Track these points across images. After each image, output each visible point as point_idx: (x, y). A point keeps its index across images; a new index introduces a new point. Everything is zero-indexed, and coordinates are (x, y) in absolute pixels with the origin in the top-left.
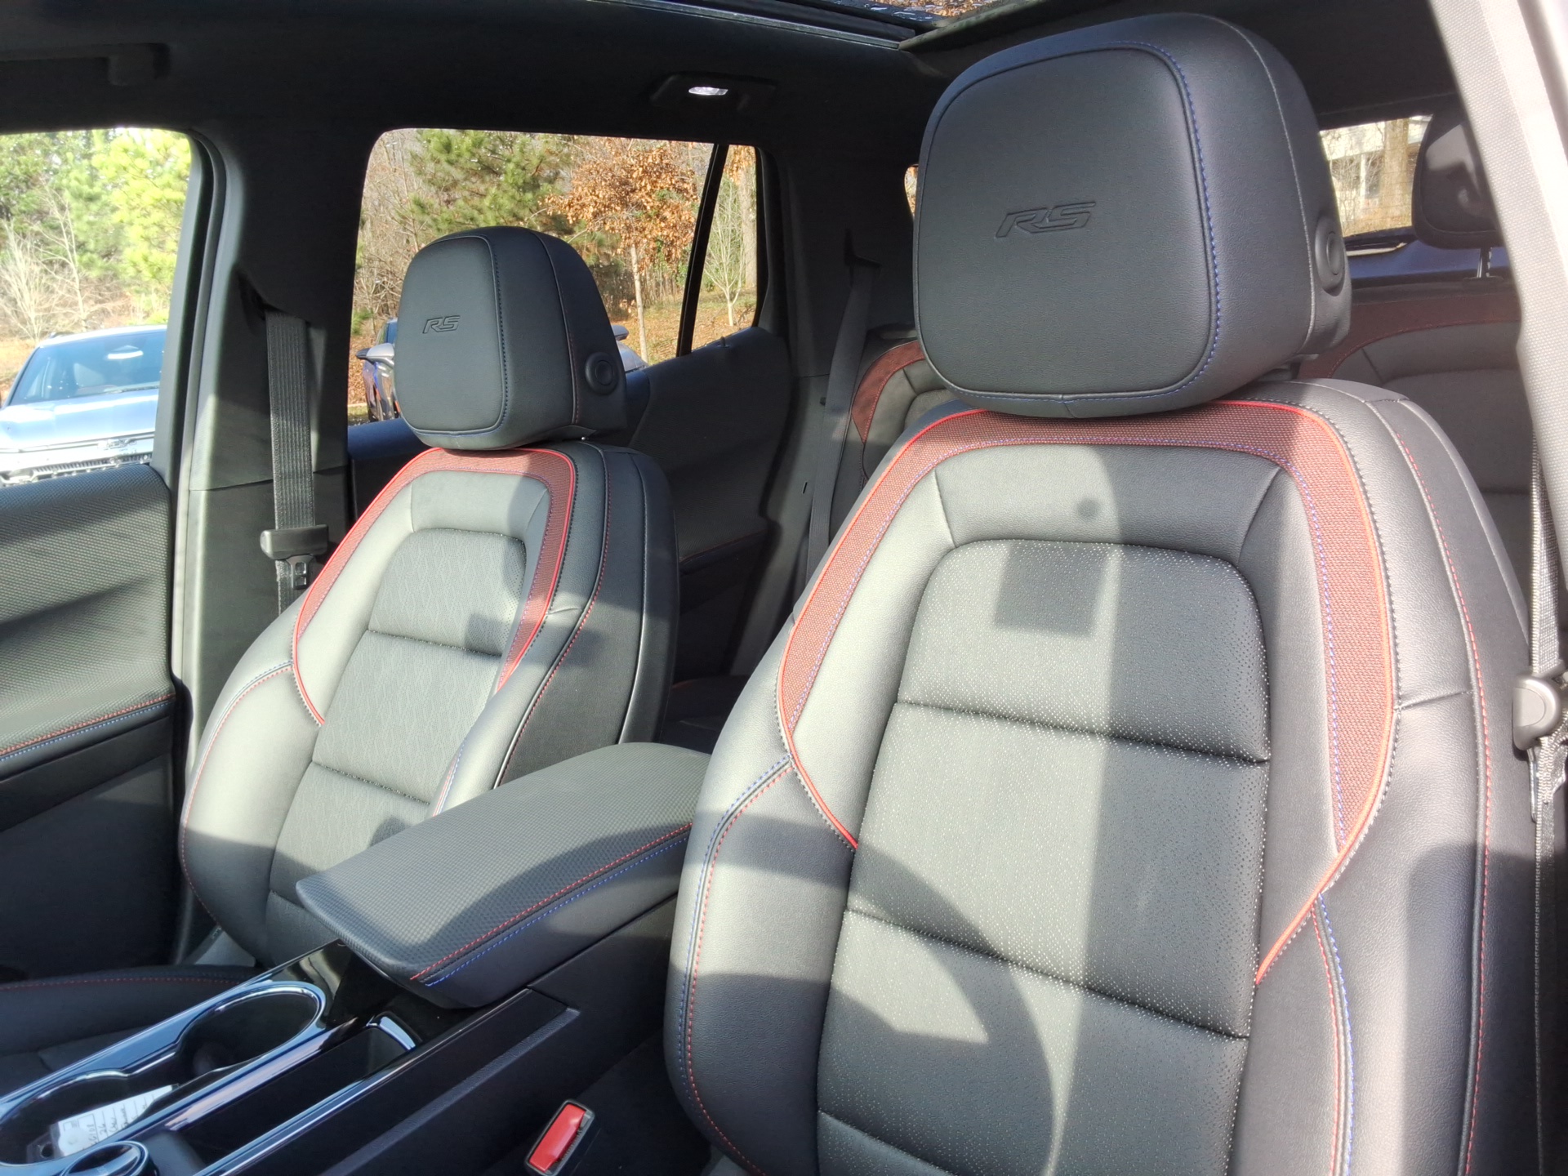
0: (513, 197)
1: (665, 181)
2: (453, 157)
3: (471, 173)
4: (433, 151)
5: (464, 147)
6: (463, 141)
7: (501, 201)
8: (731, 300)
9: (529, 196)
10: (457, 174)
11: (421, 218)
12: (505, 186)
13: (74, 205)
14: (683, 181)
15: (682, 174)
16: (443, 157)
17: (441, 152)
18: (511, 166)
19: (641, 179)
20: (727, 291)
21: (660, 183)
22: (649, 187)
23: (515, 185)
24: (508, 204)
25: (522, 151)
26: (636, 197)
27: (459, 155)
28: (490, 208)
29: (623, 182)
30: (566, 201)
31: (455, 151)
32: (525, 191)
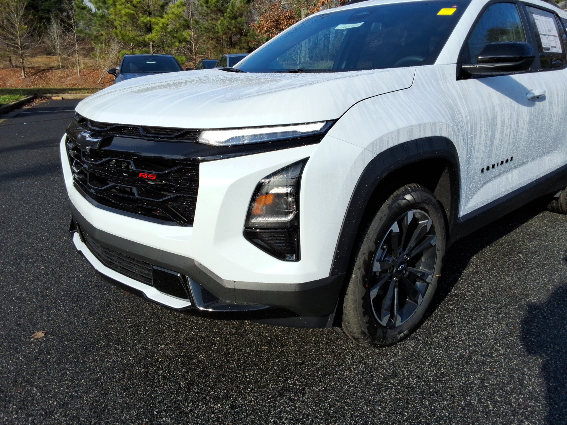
0: (228, 22)
2: (209, 5)
3: (212, 11)
4: (202, 3)
5: (213, 2)
8: (299, 65)
9: (233, 21)
10: (209, 11)
11: (195, 26)
12: (226, 17)
13: (77, 10)
16: (205, 5)
17: (204, 3)
18: (228, 11)
19: (283, 20)
20: (298, 62)
22: (286, 23)
23: (229, 17)
24: (226, 24)
25: (232, 5)
27: (211, 5)
28: (220, 24)
29: (277, 21)
30: (258, 26)
31: (210, 3)
32: (232, 20)
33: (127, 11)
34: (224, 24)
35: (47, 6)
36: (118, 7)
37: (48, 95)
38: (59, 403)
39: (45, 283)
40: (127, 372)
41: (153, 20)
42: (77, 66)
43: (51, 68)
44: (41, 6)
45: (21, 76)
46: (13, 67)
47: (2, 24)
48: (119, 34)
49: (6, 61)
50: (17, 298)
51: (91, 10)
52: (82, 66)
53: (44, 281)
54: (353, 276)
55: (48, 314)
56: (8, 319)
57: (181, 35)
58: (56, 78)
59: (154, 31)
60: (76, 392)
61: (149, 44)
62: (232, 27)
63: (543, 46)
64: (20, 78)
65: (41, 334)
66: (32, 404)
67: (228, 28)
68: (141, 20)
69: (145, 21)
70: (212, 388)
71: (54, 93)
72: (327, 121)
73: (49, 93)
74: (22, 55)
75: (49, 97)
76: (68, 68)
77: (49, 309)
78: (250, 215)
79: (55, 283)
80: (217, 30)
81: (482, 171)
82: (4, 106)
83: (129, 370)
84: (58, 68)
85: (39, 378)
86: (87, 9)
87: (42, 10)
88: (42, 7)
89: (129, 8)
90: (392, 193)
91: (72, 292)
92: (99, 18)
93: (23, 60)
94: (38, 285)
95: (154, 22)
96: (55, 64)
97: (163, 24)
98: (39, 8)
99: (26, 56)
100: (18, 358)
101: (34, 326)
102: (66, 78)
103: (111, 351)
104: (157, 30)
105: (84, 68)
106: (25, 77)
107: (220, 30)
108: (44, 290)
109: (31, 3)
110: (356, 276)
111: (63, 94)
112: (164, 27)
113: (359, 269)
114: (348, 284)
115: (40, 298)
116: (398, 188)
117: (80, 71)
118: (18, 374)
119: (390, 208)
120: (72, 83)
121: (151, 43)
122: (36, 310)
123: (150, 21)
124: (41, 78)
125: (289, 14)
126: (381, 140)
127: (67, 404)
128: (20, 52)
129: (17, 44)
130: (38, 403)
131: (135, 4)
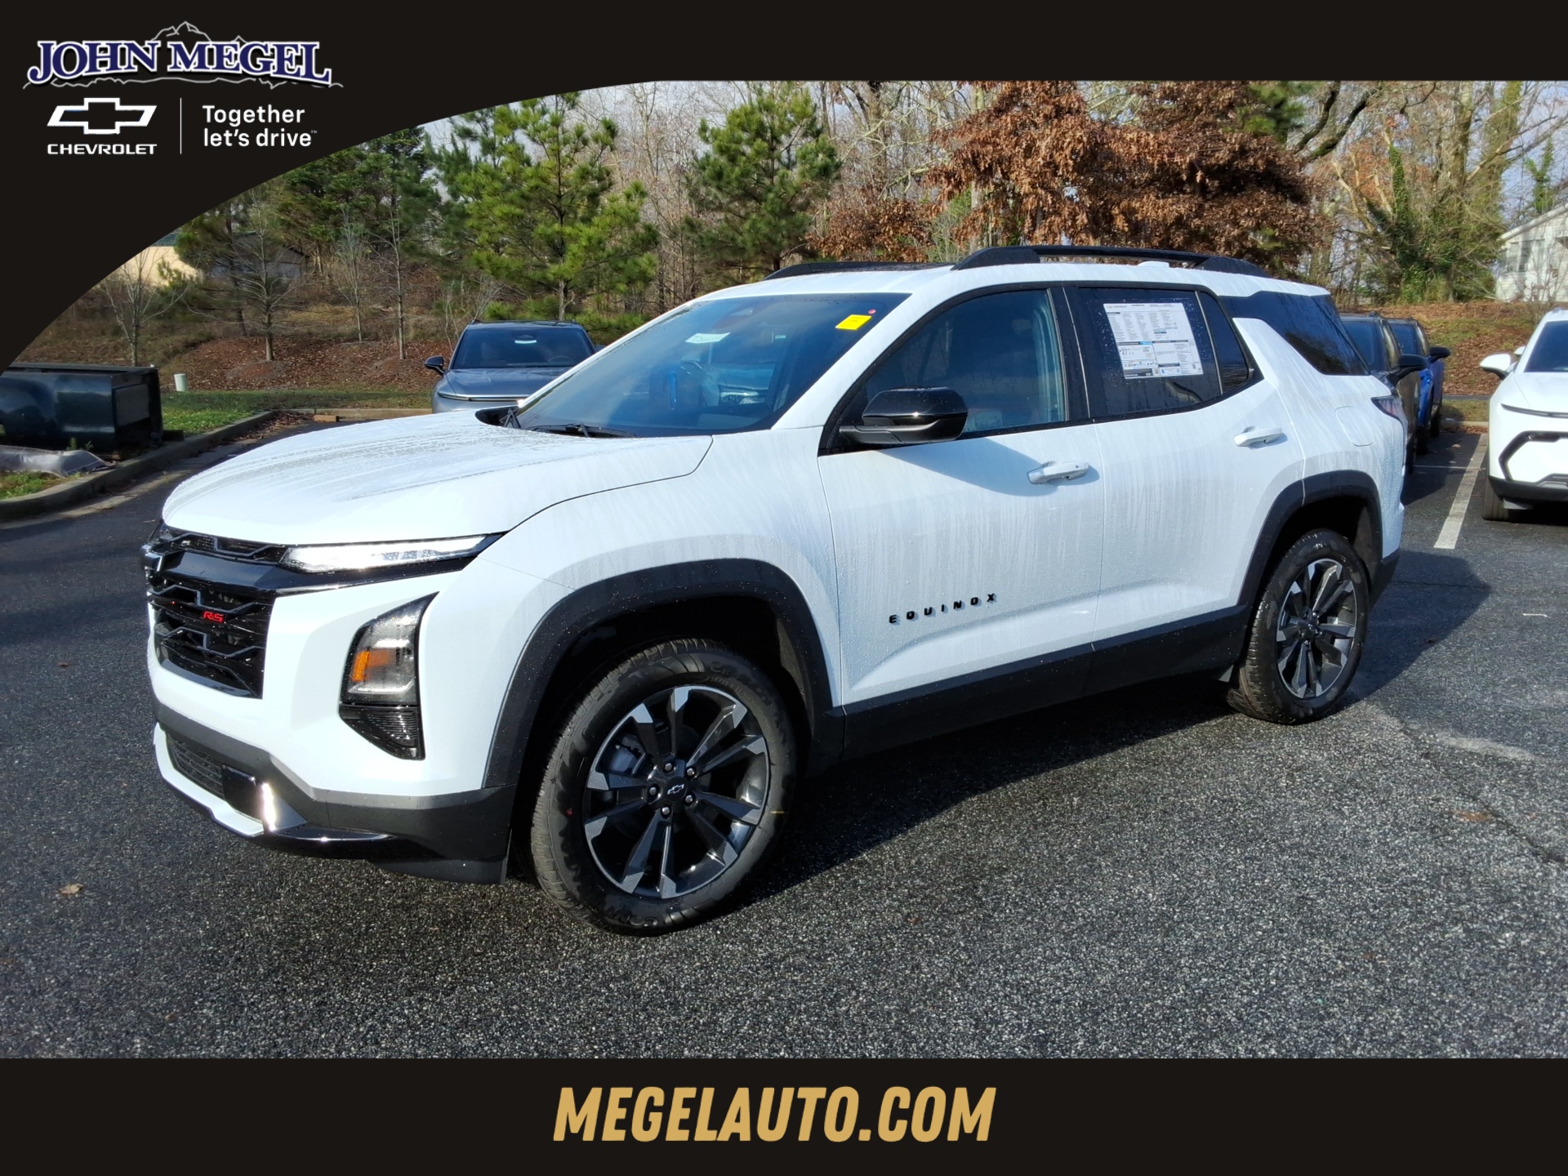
0: (769, 223)
1: (907, 227)
2: (722, 183)
3: (735, 198)
4: (706, 178)
5: (733, 176)
6: (732, 171)
7: (759, 225)
9: (783, 223)
10: (725, 199)
11: (689, 234)
12: (763, 212)
14: (921, 229)
15: (920, 223)
16: (714, 184)
18: (771, 196)
19: (885, 225)
21: (902, 230)
22: (891, 233)
23: (772, 212)
24: (765, 229)
25: (782, 183)
26: (879, 240)
28: (749, 231)
29: (871, 226)
30: (822, 239)
31: (725, 179)
32: (780, 218)
33: (506, 208)
34: (757, 231)
35: (343, 183)
36: (487, 199)
37: (304, 411)
38: (58, 981)
39: (118, 811)
40: (184, 949)
41: (568, 230)
42: (397, 334)
43: (338, 339)
44: (329, 182)
45: (264, 357)
46: (245, 335)
47: (226, 231)
48: (486, 263)
49: (229, 320)
50: (61, 834)
51: (439, 198)
52: (411, 334)
53: (118, 807)
54: (542, 793)
55: (101, 859)
56: (31, 865)
57: (636, 264)
58: (346, 362)
59: (568, 256)
60: (92, 969)
61: (558, 287)
62: (779, 238)
63: (1125, 368)
64: (261, 361)
65: (74, 889)
66: (19, 980)
67: (770, 239)
68: (539, 231)
69: (549, 231)
70: (304, 978)
71: (321, 405)
72: (487, 535)
73: (311, 406)
74: (268, 305)
75: (308, 414)
76: (377, 339)
77: (106, 851)
78: (347, 681)
79: (136, 811)
80: (741, 245)
81: (892, 619)
82: (195, 438)
83: (188, 948)
84: (353, 338)
85: (43, 949)
86: (429, 195)
87: (332, 191)
88: (332, 186)
89: (512, 202)
90: (634, 654)
91: (158, 827)
92: (456, 219)
93: (270, 317)
94: (104, 813)
95: (570, 235)
96: (345, 329)
97: (589, 239)
98: (324, 189)
99: (277, 308)
100: (23, 921)
101: (70, 875)
102: (370, 363)
103: (174, 919)
104: (574, 255)
105: (415, 338)
106: (272, 358)
107: (749, 245)
108: (111, 822)
109: (306, 176)
110: (547, 794)
111: (342, 407)
112: (596, 245)
113: (553, 781)
114: (534, 807)
115: (98, 835)
116: (649, 646)
117: (405, 346)
118: (14, 941)
119: (622, 679)
120: (382, 376)
121: (562, 285)
122: (82, 854)
123: (560, 233)
124: (311, 362)
125: (899, 210)
126: (584, 564)
127: (71, 983)
128: (265, 298)
129: (259, 279)
130: (27, 979)
131: (527, 193)
